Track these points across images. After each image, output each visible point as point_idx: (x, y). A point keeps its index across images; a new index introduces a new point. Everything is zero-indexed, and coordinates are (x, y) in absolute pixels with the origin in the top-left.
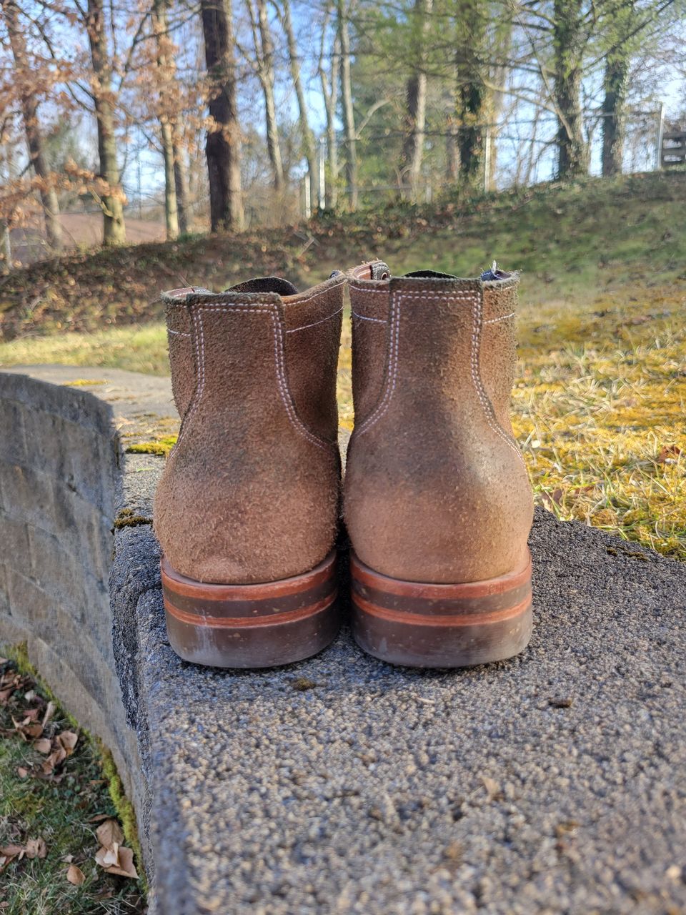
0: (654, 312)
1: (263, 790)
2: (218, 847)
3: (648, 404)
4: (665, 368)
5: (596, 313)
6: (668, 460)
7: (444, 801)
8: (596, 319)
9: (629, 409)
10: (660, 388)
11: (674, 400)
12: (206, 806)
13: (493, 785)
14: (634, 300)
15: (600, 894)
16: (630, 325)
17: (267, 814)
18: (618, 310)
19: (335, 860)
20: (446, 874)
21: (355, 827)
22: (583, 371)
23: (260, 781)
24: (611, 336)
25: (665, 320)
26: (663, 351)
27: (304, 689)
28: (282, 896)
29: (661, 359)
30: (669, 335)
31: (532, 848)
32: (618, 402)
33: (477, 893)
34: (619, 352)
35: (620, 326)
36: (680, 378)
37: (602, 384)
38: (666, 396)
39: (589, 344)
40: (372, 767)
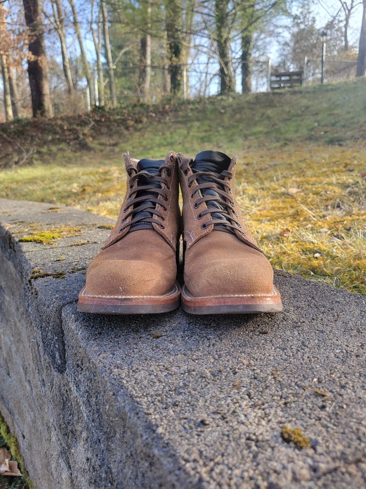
0: (272, 163)
1: (155, 374)
2: (145, 394)
3: (273, 209)
4: (279, 191)
5: (244, 164)
6: (285, 235)
7: (228, 369)
8: (245, 167)
9: (265, 211)
10: (278, 201)
11: (284, 206)
12: (134, 382)
13: (246, 362)
14: (262, 157)
15: (291, 389)
16: (261, 170)
17: (160, 381)
18: (255, 162)
19: (193, 392)
20: (236, 391)
21: (197, 381)
22: (241, 193)
23: (153, 371)
24: (253, 175)
25: (277, 167)
26: (277, 183)
27: (158, 337)
28: (177, 405)
29: (277, 187)
30: (280, 175)
31: (265, 380)
32: (260, 208)
33: (249, 395)
34: (258, 183)
35: (256, 170)
36: (287, 196)
37: (251, 200)
38: (281, 205)
39: (243, 180)
40: (197, 361)
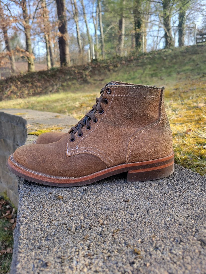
0: (191, 88)
1: (42, 224)
2: (27, 238)
3: (186, 116)
4: (192, 105)
5: (174, 89)
6: (188, 133)
7: (88, 225)
8: (174, 91)
9: (181, 118)
10: (190, 111)
11: (193, 115)
12: (26, 228)
13: (101, 221)
14: (186, 85)
15: (119, 246)
16: (184, 92)
17: (42, 230)
18: (181, 88)
19: (56, 240)
20: (82, 242)
21: (63, 232)
22: (168, 107)
23: (42, 222)
24: (178, 96)
25: (194, 91)
26: (192, 100)
27: (60, 199)
28: (40, 248)
29: (191, 103)
30: (195, 95)
31: (106, 236)
32: (177, 116)
33: (89, 247)
34: (180, 101)
35: (181, 93)
36: (196, 108)
37: (173, 111)
38: (192, 114)
39: (172, 99)
40: (72, 218)
